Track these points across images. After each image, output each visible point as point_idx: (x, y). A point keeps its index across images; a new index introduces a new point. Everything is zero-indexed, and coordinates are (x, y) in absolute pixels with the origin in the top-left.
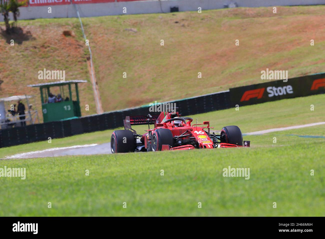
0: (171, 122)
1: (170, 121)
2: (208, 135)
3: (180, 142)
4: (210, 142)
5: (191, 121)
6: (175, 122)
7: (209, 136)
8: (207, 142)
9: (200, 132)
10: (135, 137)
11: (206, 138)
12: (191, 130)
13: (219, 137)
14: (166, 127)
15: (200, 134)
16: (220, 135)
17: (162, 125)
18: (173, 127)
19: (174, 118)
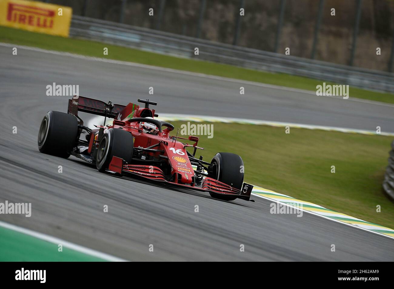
0: (139, 123)
1: (138, 121)
2: (189, 157)
3: (143, 158)
4: (190, 171)
5: (170, 130)
6: (146, 124)
7: (191, 160)
8: (185, 170)
9: (178, 151)
10: (80, 129)
11: (185, 162)
12: (165, 144)
13: (207, 166)
14: (129, 128)
15: (177, 154)
16: (210, 163)
17: (123, 124)
18: (140, 131)
19: (146, 118)
